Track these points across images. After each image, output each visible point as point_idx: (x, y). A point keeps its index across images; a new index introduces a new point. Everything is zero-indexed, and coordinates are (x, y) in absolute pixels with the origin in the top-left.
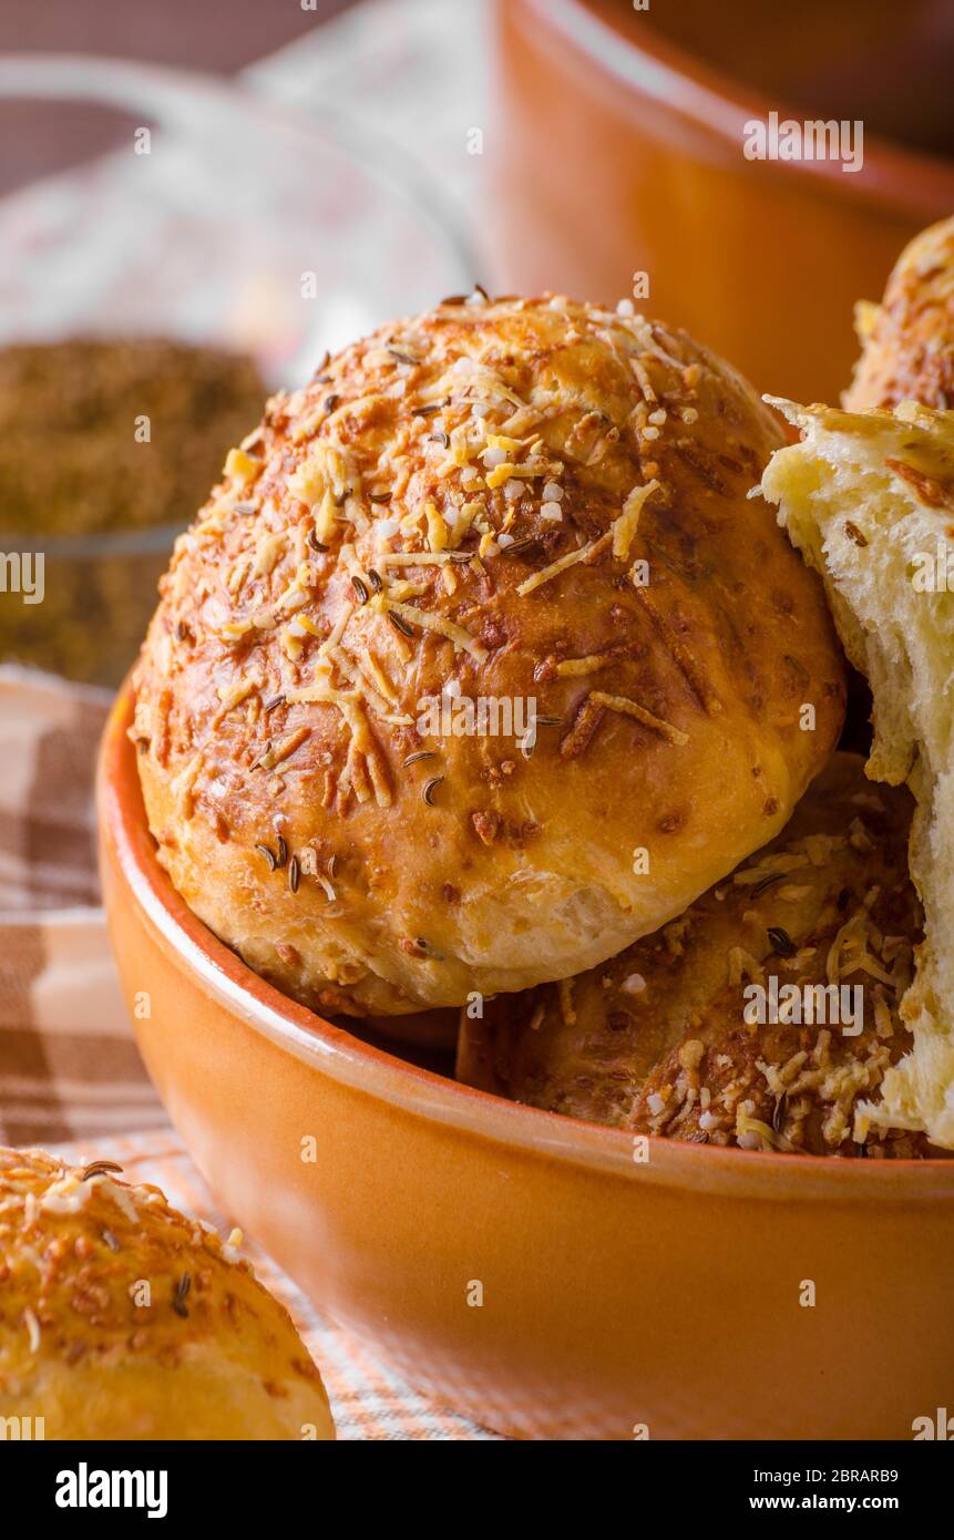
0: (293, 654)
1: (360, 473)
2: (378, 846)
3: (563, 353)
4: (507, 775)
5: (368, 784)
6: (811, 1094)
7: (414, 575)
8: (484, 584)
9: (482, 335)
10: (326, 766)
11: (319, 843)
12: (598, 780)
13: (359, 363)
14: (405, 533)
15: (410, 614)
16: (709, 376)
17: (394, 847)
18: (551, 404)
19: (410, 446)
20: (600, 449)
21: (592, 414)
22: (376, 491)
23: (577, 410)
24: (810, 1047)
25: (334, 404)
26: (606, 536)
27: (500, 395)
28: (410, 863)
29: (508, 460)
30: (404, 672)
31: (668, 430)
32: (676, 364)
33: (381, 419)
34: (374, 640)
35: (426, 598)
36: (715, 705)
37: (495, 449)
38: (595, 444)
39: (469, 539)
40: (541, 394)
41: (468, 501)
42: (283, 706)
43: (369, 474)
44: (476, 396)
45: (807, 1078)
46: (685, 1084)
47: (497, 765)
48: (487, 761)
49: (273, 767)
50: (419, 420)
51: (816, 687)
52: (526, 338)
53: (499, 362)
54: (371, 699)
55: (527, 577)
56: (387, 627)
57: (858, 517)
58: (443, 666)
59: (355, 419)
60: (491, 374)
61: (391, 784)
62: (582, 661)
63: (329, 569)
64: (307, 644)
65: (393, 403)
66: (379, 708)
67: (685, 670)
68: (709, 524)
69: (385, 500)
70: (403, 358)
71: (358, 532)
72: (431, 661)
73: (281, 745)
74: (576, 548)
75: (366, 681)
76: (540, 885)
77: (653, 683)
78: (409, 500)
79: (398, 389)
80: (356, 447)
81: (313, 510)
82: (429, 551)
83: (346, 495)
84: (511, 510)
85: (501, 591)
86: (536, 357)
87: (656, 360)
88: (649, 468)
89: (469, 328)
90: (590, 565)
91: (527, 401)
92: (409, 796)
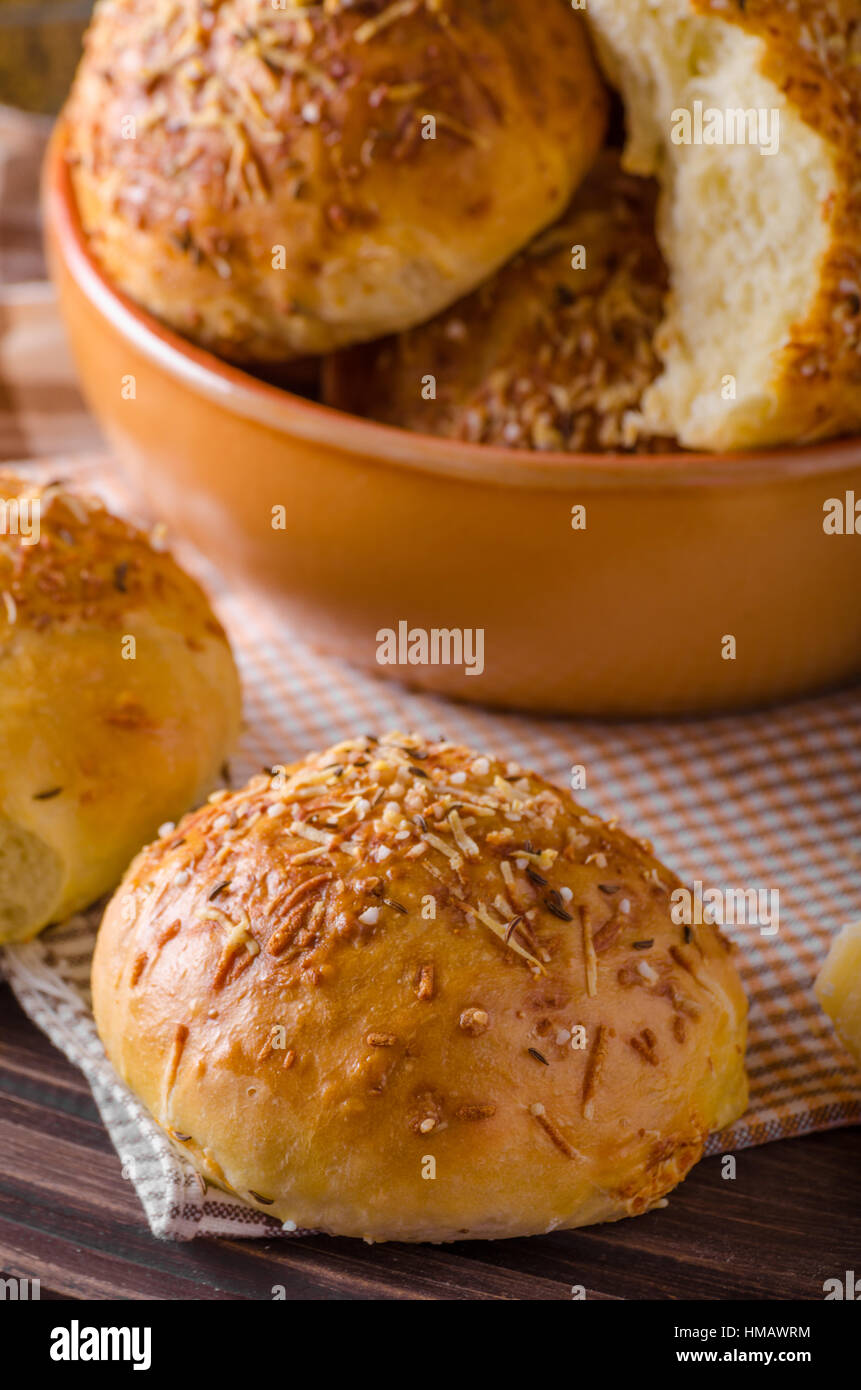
4: (355, 176)
5: (249, 187)
6: (590, 409)
7: (279, 27)
8: (332, 33)
10: (217, 174)
11: (214, 233)
15: (278, 57)
24: (589, 373)
30: (273, 101)
34: (251, 78)
35: (288, 44)
42: (182, 130)
45: (587, 397)
46: (494, 403)
47: (347, 169)
48: (338, 165)
49: (177, 175)
54: (249, 122)
55: (363, 25)
56: (261, 68)
58: (302, 95)
61: (267, 185)
62: (407, 88)
63: (216, 23)
66: (255, 128)
67: (486, 92)
72: (293, 93)
73: (183, 159)
75: (245, 109)
77: (462, 103)
85: (344, 36)
90: (410, 17)
92: (281, 193)
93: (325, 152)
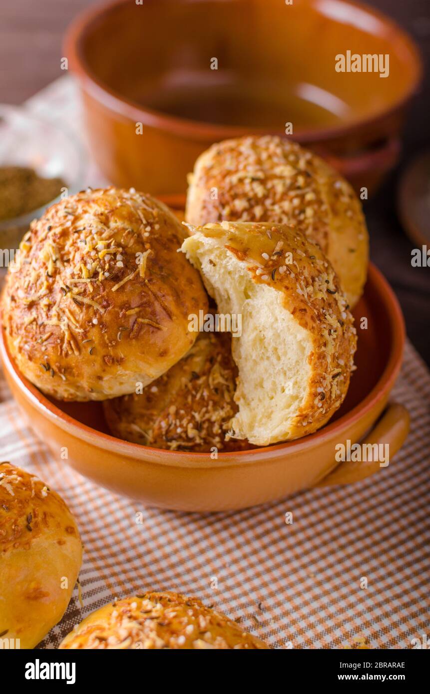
0: (45, 309)
1: (60, 252)
2: (77, 366)
3: (117, 210)
4: (114, 345)
5: (72, 349)
6: (209, 420)
7: (79, 285)
8: (101, 288)
9: (92, 204)
10: (59, 344)
11: (59, 365)
12: (141, 344)
13: (56, 215)
14: (75, 273)
15: (79, 298)
16: (160, 212)
17: (81, 367)
18: (116, 228)
19: (74, 243)
20: (132, 241)
21: (128, 230)
22: (65, 258)
23: (124, 229)
24: (207, 406)
25: (50, 229)
26: (137, 270)
27: (100, 226)
28: (87, 370)
29: (105, 248)
30: (80, 316)
31: (151, 232)
32: (150, 210)
33: (65, 234)
34: (69, 306)
35: (84, 293)
36: (174, 318)
37: (100, 245)
38: (130, 240)
39: (95, 274)
40: (112, 224)
41: (94, 262)
42: (43, 325)
43: (63, 252)
44: (93, 227)
45: (207, 416)
46: (171, 418)
47: (111, 342)
48: (107, 342)
49: (42, 342)
50: (76, 235)
51: (201, 305)
52: (106, 206)
53: (98, 215)
54: (70, 324)
55: (114, 285)
56: (73, 302)
57: (212, 257)
58: (91, 314)
59: (57, 235)
60: (96, 219)
61: (79, 349)
62: (133, 310)
63: (54, 282)
64: (49, 307)
65: (68, 228)
66: (73, 327)
67: (165, 309)
68: (166, 261)
69: (68, 261)
70: (69, 213)
71: (61, 271)
72: (87, 313)
73: (45, 337)
74: (129, 275)
75: (68, 318)
76: (126, 375)
77: (155, 314)
78: (76, 262)
79: (69, 224)
80: (58, 244)
81: (47, 264)
82: (83, 278)
83: (56, 260)
84: (108, 264)
85: (107, 290)
86: (109, 212)
87: (145, 209)
88: (147, 246)
89: (88, 202)
90: (134, 280)
91: (108, 227)
92: (85, 352)
93: (102, 336)
